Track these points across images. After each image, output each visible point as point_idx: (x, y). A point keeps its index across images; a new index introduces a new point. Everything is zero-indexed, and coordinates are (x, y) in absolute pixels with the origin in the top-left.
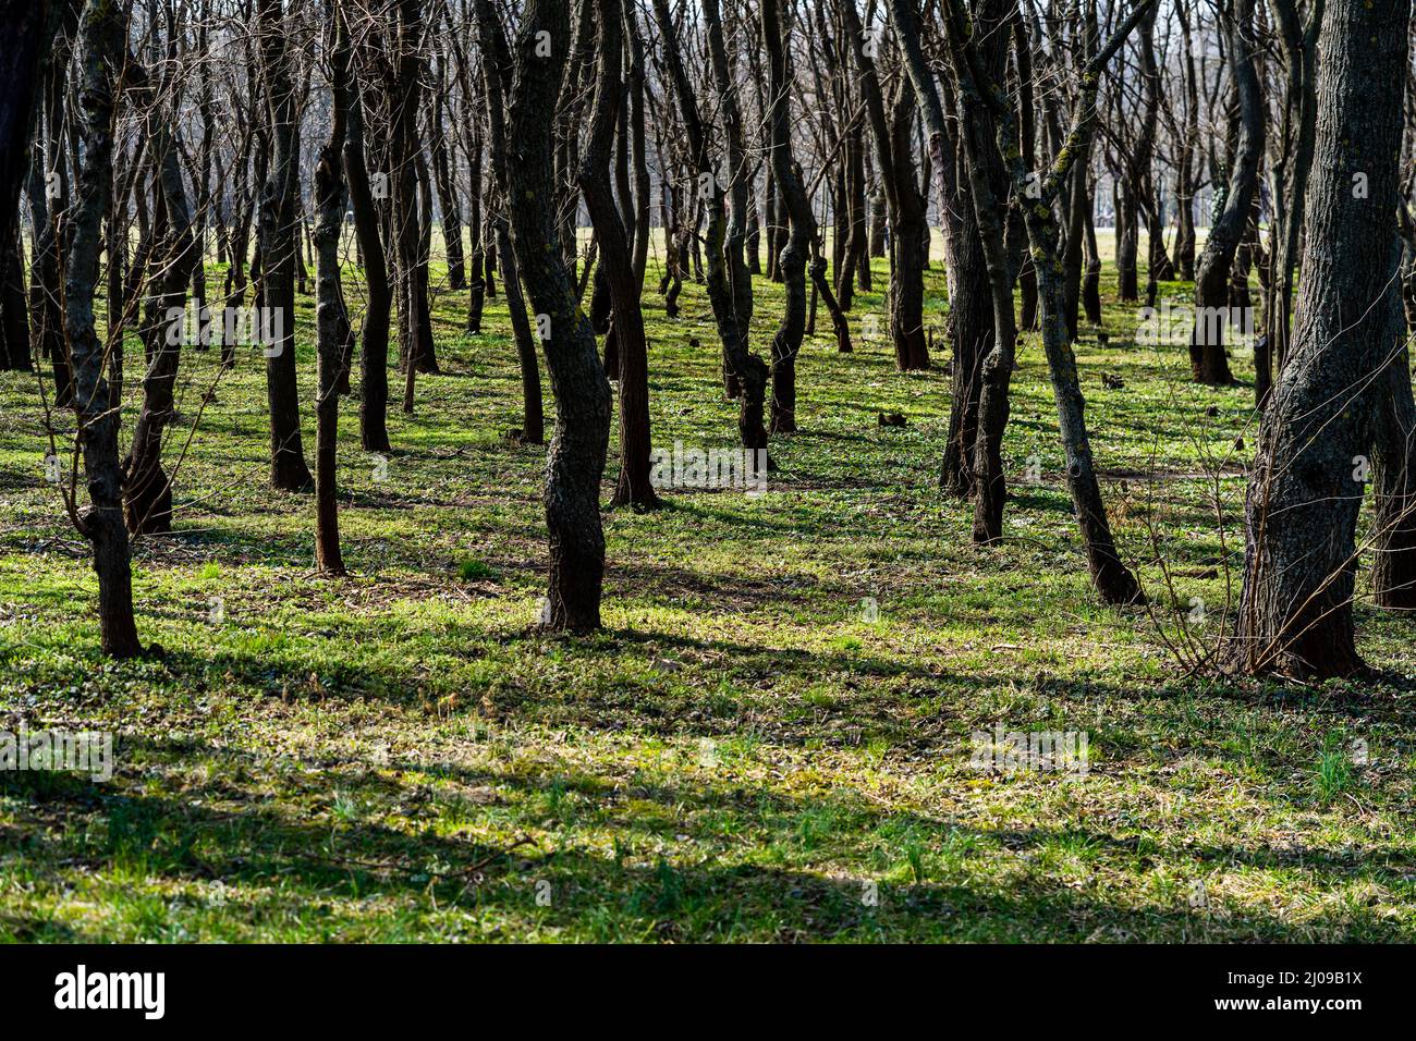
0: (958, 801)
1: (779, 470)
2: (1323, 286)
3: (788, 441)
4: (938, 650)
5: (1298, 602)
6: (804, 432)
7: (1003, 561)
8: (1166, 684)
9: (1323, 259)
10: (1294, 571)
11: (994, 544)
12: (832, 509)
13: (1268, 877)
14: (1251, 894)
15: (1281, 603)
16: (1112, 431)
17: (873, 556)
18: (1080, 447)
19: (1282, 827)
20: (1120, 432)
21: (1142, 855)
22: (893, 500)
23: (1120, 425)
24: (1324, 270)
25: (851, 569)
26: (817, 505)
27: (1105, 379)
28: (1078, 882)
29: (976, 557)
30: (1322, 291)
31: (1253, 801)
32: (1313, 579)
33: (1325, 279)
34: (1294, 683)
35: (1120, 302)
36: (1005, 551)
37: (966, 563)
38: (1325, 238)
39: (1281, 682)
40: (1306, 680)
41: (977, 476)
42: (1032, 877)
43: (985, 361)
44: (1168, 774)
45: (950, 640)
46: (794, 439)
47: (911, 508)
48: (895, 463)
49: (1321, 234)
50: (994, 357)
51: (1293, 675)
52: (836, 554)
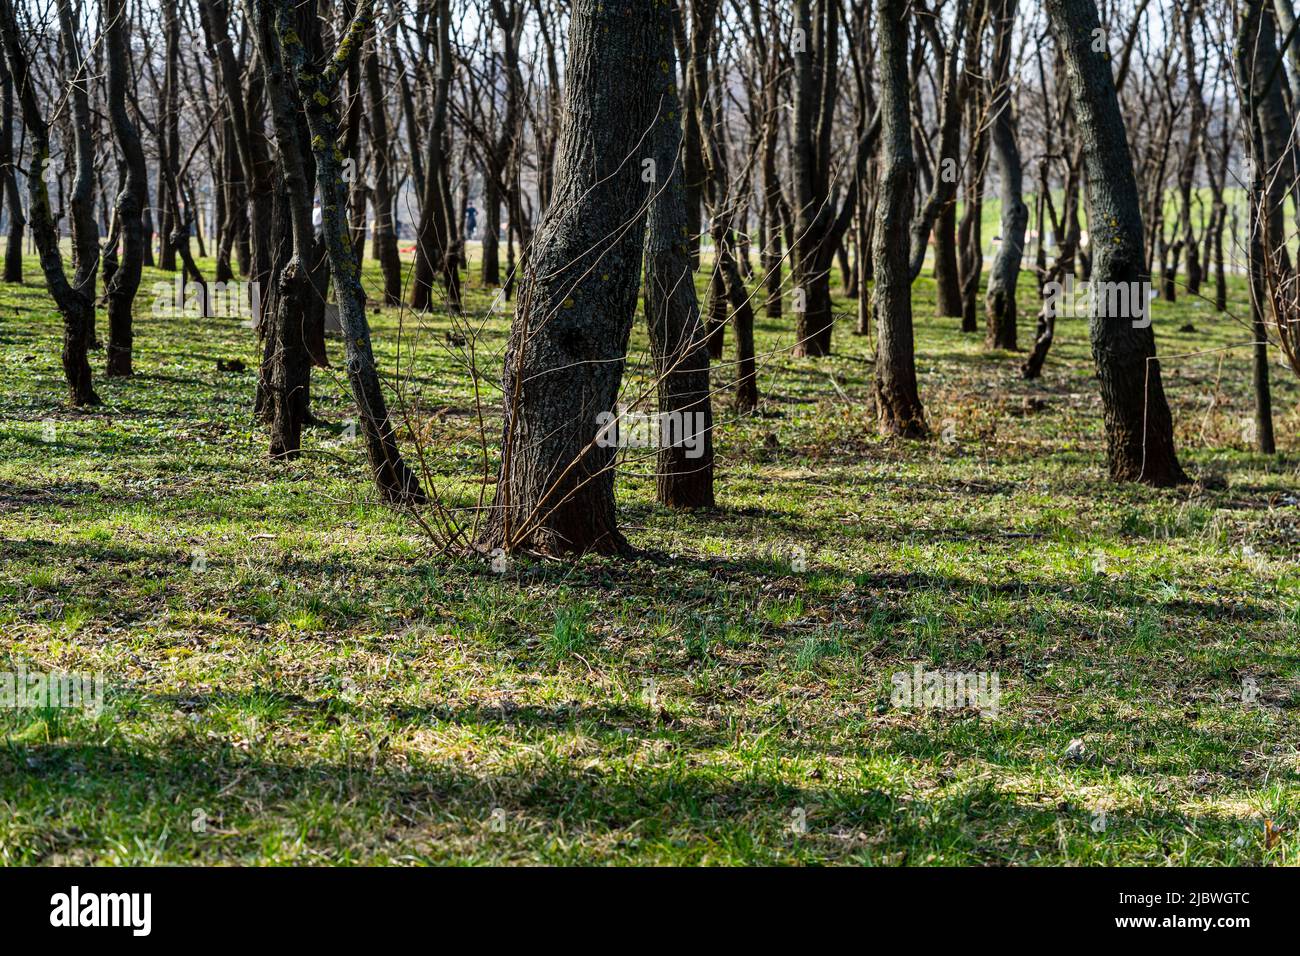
0: (146, 669)
1: (102, 405)
2: (582, 141)
3: (123, 384)
4: (193, 541)
5: (556, 475)
6: (141, 376)
7: (297, 472)
8: (417, 563)
9: (581, 113)
10: (552, 443)
11: (291, 458)
12: (143, 433)
13: (466, 733)
14: (443, 750)
15: (539, 476)
16: (446, 378)
17: (163, 467)
18: (360, 342)
19: (501, 686)
20: (454, 380)
21: (331, 712)
22: (205, 426)
23: (454, 373)
24: (583, 123)
25: (137, 479)
26: (129, 430)
27: (448, 337)
28: (246, 741)
29: (271, 468)
30: (581, 146)
31: (474, 664)
32: (572, 451)
33: (584, 133)
34: (550, 560)
35: (483, 286)
36: (300, 463)
37: (258, 473)
38: (584, 90)
39: (538, 559)
40: (561, 556)
41: (275, 389)
42: (190, 735)
43: (283, 271)
44: (392, 640)
45: (210, 533)
46: (130, 382)
47: (223, 433)
48: (224, 401)
49: (580, 87)
50: (292, 268)
51: (551, 552)
52: (126, 467)
